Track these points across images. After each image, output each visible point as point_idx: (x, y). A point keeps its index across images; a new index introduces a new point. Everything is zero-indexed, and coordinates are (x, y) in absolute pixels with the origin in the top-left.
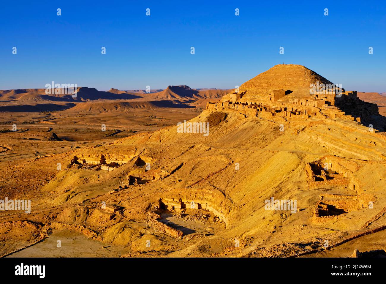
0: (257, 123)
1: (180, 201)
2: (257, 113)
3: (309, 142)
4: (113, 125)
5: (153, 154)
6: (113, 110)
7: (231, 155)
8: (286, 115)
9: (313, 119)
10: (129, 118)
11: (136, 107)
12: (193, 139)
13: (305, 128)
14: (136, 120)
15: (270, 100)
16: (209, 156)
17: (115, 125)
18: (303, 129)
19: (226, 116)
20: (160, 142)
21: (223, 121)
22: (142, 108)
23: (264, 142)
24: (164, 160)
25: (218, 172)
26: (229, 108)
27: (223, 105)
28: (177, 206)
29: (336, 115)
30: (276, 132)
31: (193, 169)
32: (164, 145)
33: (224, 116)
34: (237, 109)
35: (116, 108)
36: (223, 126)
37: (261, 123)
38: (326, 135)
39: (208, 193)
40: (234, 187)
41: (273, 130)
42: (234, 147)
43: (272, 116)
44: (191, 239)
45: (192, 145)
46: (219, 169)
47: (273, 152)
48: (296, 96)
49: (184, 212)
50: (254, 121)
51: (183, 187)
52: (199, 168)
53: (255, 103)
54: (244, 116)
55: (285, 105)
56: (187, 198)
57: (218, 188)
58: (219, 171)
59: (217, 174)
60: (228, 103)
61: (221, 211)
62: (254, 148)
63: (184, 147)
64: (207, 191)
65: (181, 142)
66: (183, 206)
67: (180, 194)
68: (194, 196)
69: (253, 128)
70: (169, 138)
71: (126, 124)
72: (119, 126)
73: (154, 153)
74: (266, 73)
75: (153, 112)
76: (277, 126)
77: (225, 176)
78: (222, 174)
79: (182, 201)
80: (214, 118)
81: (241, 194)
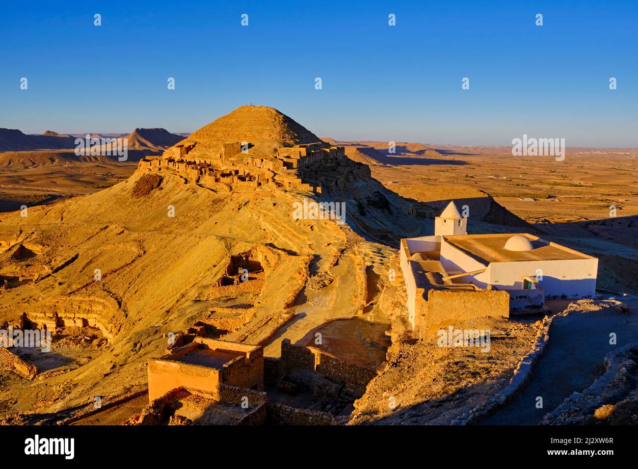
0: (194, 192)
1: (55, 316)
2: (199, 177)
3: (249, 222)
4: (45, 187)
5: (45, 239)
6: (47, 164)
7: (146, 242)
8: (233, 182)
9: (263, 188)
10: (70, 177)
11: (84, 160)
12: (109, 216)
13: (248, 202)
14: (81, 179)
15: (221, 157)
16: (116, 244)
17: (48, 187)
18: (246, 203)
19: (161, 180)
20: (62, 220)
21: (156, 188)
22: (94, 162)
23: (194, 223)
24: (61, 249)
25: (119, 269)
26: (168, 168)
27: (160, 164)
28: (50, 323)
29: (290, 183)
30: (213, 207)
31: (88, 264)
32: (65, 225)
33: (158, 179)
34: (179, 170)
35: (53, 161)
36: (155, 196)
37: (198, 193)
38: (268, 213)
39: (98, 303)
40: (136, 292)
41: (211, 203)
42: (155, 229)
43: (215, 183)
44: (47, 378)
45: (105, 226)
46: (123, 264)
47: (200, 238)
48: (254, 153)
49: (61, 333)
50: (190, 190)
51: (63, 294)
52: (96, 263)
53: (205, 162)
54: (184, 181)
55: (236, 166)
56: (65, 311)
57: (113, 295)
58: (121, 268)
59: (118, 272)
60: (167, 161)
61: (109, 331)
62: (180, 231)
63: (94, 228)
64: (97, 299)
65: (91, 220)
66: (60, 323)
67: (57, 304)
68: (77, 307)
69: (187, 200)
70: (76, 213)
71: (65, 186)
72: (53, 189)
73: (48, 238)
74: (226, 117)
75: (110, 167)
76: (217, 198)
77: (128, 276)
78: (125, 272)
79: (59, 316)
80: (143, 183)
81: (141, 303)
